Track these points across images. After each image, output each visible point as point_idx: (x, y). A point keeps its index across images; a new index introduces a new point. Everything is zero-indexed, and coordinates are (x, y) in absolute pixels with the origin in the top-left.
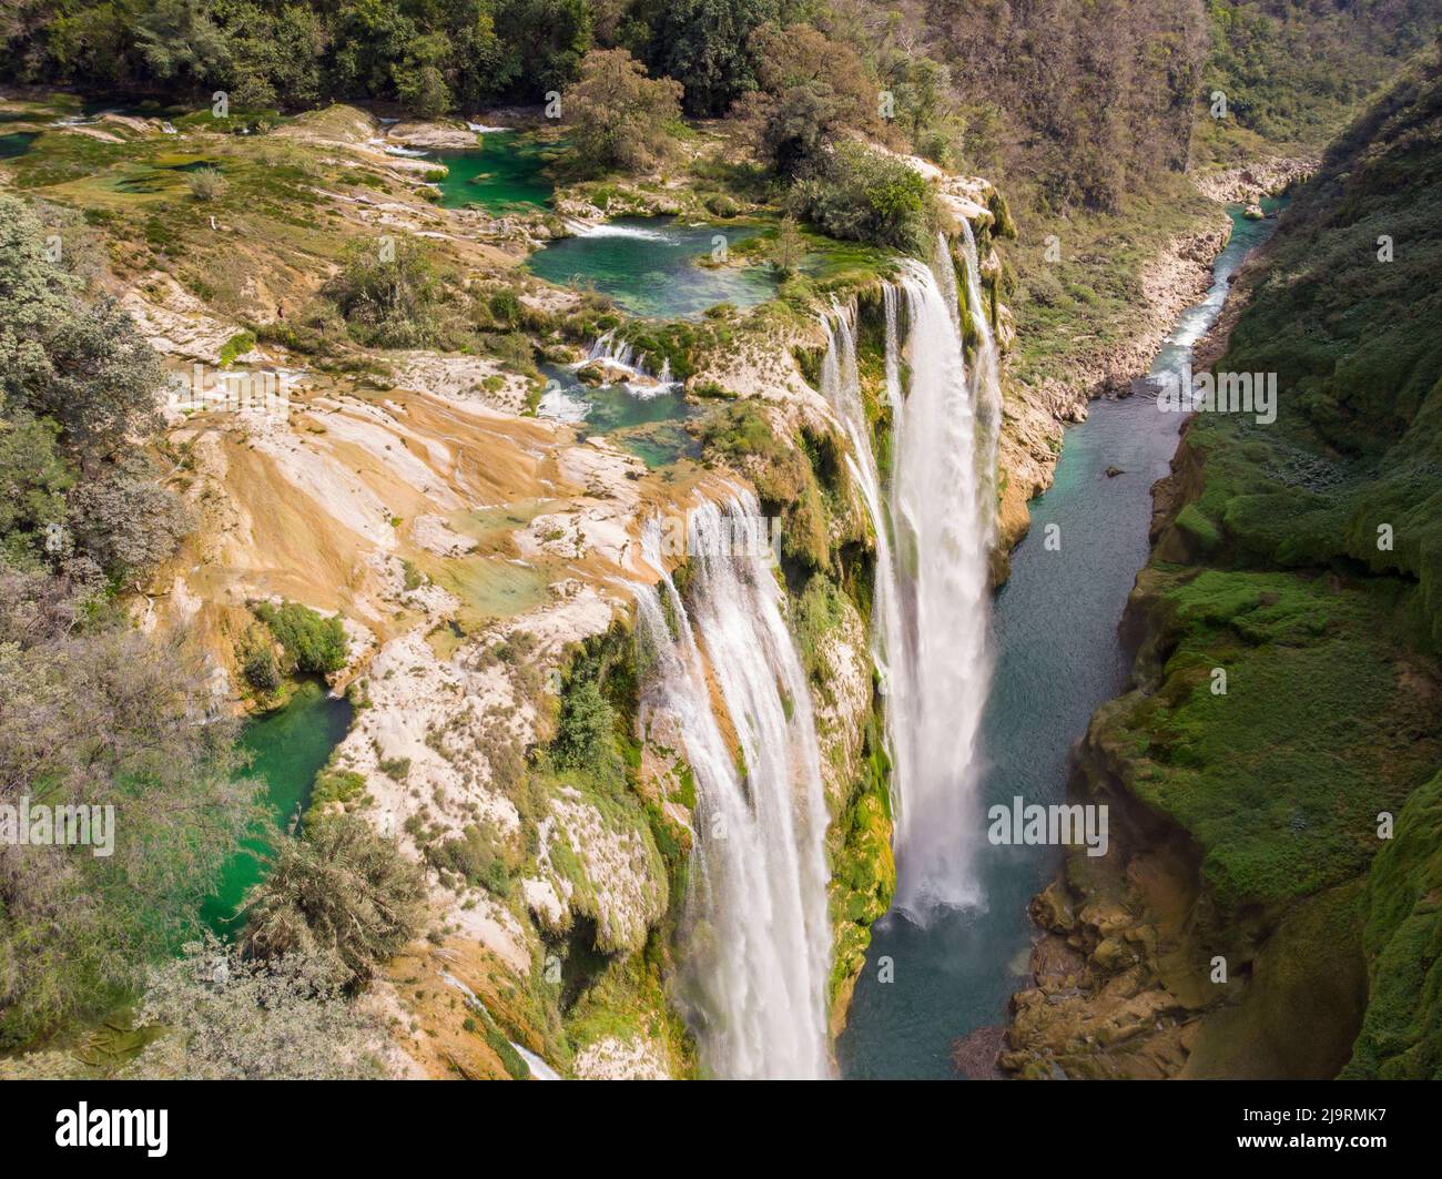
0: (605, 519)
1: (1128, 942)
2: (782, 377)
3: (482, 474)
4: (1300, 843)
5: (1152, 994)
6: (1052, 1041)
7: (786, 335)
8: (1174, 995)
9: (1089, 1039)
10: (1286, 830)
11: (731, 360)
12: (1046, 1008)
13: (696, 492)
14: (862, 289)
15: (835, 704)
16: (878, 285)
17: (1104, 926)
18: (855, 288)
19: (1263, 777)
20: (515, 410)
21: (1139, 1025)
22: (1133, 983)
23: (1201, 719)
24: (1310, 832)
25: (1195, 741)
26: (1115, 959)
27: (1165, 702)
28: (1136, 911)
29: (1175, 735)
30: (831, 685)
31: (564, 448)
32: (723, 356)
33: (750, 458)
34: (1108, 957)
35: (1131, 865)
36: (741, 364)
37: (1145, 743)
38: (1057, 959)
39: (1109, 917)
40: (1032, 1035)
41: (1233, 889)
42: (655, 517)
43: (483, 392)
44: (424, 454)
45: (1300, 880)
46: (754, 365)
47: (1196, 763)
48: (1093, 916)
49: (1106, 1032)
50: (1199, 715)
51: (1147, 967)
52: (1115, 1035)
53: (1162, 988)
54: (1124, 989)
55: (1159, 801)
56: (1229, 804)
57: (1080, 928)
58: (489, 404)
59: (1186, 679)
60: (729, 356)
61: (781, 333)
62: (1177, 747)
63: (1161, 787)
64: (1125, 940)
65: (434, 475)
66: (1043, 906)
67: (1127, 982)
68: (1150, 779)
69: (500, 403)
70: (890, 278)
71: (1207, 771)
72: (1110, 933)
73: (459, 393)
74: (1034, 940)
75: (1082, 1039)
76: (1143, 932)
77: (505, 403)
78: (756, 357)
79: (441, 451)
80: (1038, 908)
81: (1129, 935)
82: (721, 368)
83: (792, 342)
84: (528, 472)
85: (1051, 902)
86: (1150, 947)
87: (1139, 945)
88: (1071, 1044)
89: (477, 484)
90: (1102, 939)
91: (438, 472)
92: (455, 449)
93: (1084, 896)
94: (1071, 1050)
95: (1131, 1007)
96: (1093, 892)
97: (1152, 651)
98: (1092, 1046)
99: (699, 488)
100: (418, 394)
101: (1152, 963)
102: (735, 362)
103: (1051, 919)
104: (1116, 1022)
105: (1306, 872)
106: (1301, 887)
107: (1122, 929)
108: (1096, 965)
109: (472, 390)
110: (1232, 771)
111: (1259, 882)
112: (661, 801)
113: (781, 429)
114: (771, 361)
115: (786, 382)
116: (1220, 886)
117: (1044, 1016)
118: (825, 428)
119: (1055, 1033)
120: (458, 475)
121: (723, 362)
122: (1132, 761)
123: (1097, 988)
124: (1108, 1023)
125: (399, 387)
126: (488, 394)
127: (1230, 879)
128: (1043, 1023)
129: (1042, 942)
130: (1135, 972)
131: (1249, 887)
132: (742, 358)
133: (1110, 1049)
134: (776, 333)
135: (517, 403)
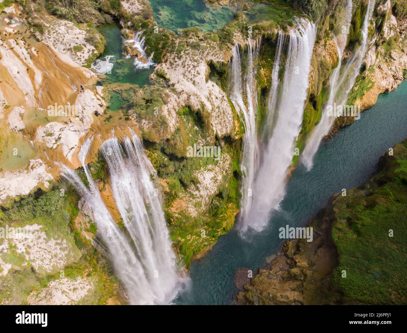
0: (75, 131)
1: (303, 273)
2: (193, 76)
3: (48, 93)
4: (371, 283)
5: (298, 293)
6: (261, 289)
7: (208, 54)
8: (304, 298)
9: (271, 295)
10: (370, 276)
11: (176, 62)
12: (266, 279)
13: (113, 131)
14: (266, 33)
15: (200, 191)
16: (276, 31)
17: (298, 264)
18: (263, 32)
19: (377, 252)
20: (81, 63)
21: (287, 301)
22: (295, 286)
23: (371, 218)
24: (378, 282)
25: (363, 225)
26: (295, 275)
27: (365, 203)
28: (311, 264)
29: (358, 219)
30: (199, 185)
31: (87, 88)
32: (174, 59)
33: (144, 121)
34: (294, 273)
35: (321, 249)
36: (178, 65)
37: (347, 216)
38: (282, 263)
39: (302, 262)
40: (257, 284)
41: (338, 283)
42: (91, 138)
43: (72, 52)
44: (32, 78)
45: (362, 295)
46: (184, 67)
47: (358, 233)
48: (297, 259)
49: (276, 297)
50: (371, 216)
51: (303, 284)
52: (278, 299)
53: (303, 293)
54: (291, 286)
55: (336, 239)
56: (358, 254)
57: (292, 259)
58: (72, 58)
59: (377, 200)
60: (176, 59)
61: (206, 53)
62: (356, 223)
63: (341, 235)
64: (302, 271)
65: (32, 88)
66: (287, 245)
67: (294, 284)
68: (339, 230)
69: (77, 58)
70: (284, 29)
71: (360, 238)
72: (299, 267)
73: (64, 50)
74: (279, 254)
75: (269, 294)
76: (309, 273)
77: (79, 59)
78: (186, 63)
79: (39, 78)
80: (285, 245)
81: (304, 271)
82: (171, 64)
83: (209, 58)
84: (65, 96)
85: (290, 246)
86: (308, 278)
87: (306, 276)
88: (265, 294)
89: (44, 97)
90: (296, 267)
91: (34, 87)
92: (45, 77)
93: (300, 250)
94: (264, 296)
95: (288, 294)
96: (303, 251)
97: (378, 179)
98: (270, 298)
99: (116, 129)
100: (48, 46)
101: (305, 284)
102: (177, 63)
103: (287, 251)
104: (281, 295)
105: (365, 294)
106: (360, 298)
107: (304, 267)
108: (289, 273)
109: (69, 50)
110: (367, 244)
111: (348, 287)
112: (81, 230)
113: (172, 106)
114: (192, 67)
115: (193, 79)
116: (335, 280)
117: (263, 281)
118: (199, 107)
119: (264, 287)
120: (40, 91)
121: (172, 61)
122: (338, 219)
123: (285, 280)
124: (279, 294)
125: (43, 41)
126: (74, 53)
127: (339, 280)
128: (262, 282)
129: (280, 256)
130: (298, 283)
131: (344, 287)
132: (180, 62)
133: (274, 302)
134: (203, 52)
135: (83, 60)
